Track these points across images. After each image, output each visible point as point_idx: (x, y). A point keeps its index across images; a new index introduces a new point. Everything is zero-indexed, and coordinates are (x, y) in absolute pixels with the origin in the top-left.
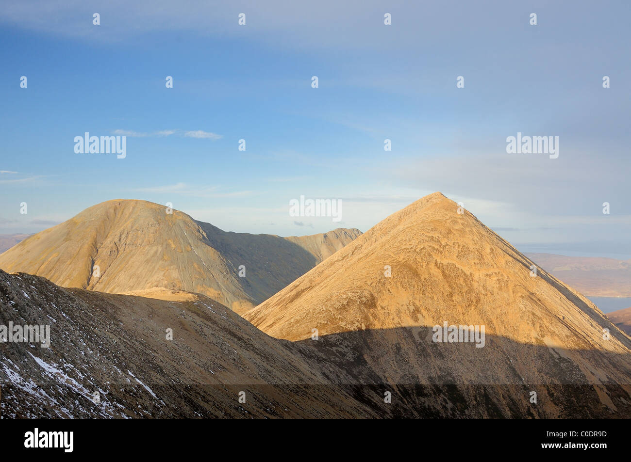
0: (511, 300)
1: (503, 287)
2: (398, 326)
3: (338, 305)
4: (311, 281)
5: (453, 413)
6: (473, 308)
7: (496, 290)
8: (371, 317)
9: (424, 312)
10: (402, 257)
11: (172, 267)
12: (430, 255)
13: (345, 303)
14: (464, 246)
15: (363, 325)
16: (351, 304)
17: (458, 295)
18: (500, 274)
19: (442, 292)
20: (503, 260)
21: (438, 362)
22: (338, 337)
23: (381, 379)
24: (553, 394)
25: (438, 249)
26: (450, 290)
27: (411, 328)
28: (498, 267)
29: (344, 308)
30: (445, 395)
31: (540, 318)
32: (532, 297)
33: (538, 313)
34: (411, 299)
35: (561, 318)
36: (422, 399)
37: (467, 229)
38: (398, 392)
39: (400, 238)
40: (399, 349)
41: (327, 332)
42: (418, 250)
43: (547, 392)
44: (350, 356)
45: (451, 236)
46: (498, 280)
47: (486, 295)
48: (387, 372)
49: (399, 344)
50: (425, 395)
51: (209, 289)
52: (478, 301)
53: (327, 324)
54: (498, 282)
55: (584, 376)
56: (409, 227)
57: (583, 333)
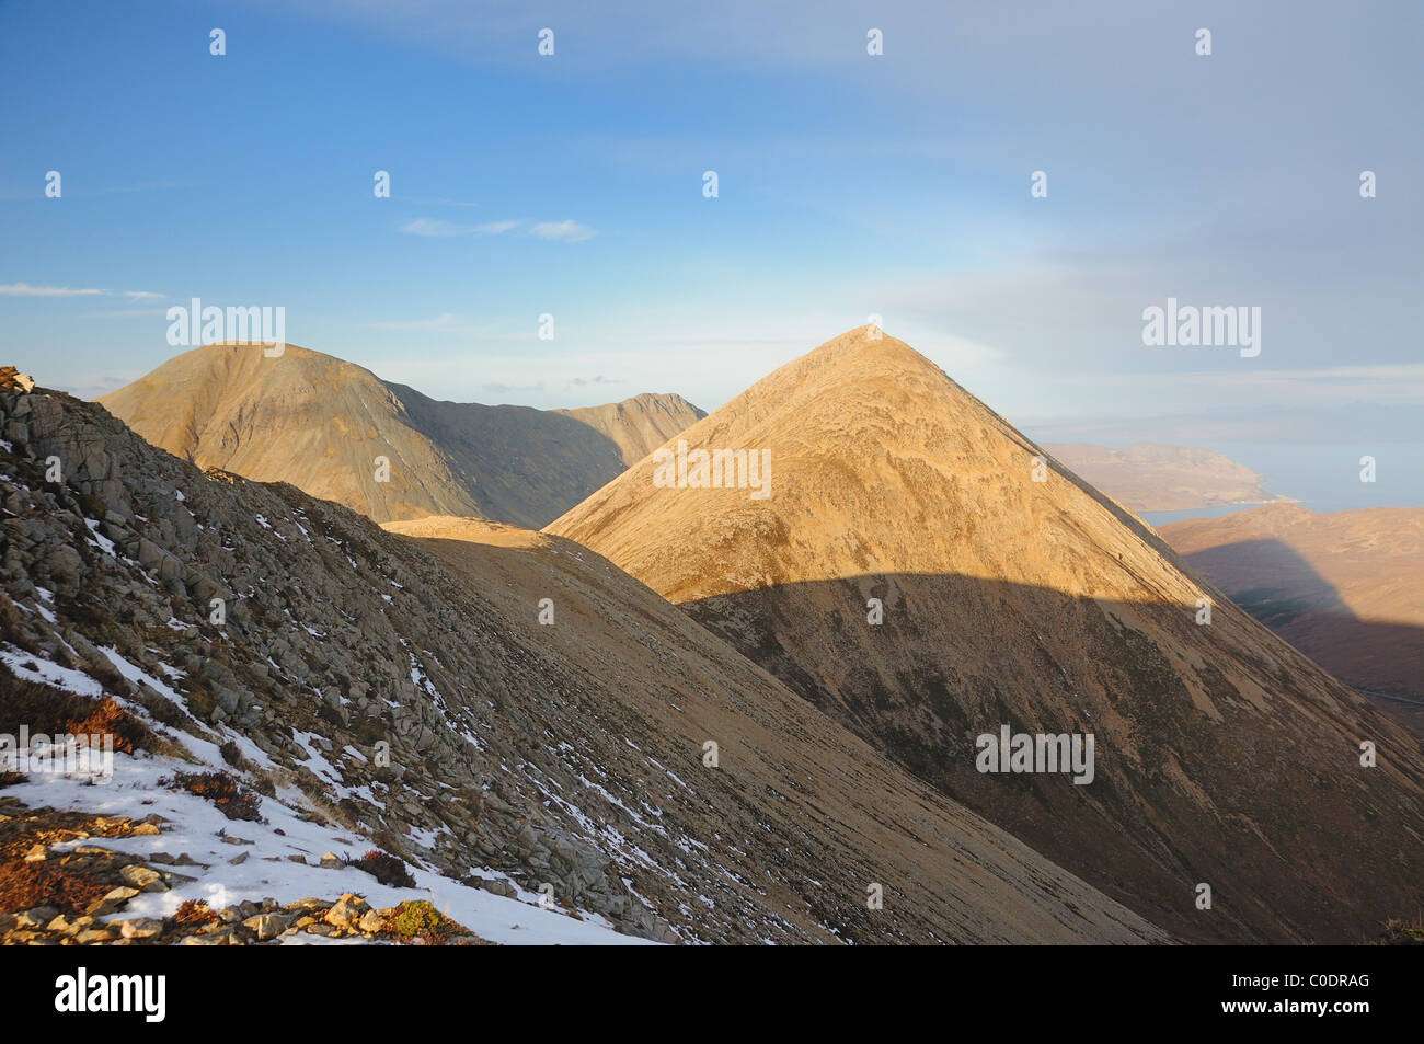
0: (1030, 527)
1: (1013, 503)
2: (833, 577)
3: (716, 539)
4: (632, 493)
5: (946, 739)
6: (964, 541)
7: (1001, 508)
8: (781, 562)
9: (877, 551)
10: (824, 447)
11: (344, 468)
12: (875, 443)
13: (730, 536)
14: (935, 426)
15: (767, 576)
16: (741, 538)
17: (935, 517)
18: (1006, 477)
19: (906, 512)
20: (1007, 451)
21: (912, 645)
22: (726, 601)
23: (812, 680)
24: (1116, 696)
25: (888, 432)
26: (920, 508)
27: (857, 579)
28: (1000, 465)
29: (728, 545)
30: (927, 705)
31: (1083, 559)
32: (1063, 518)
33: (1079, 548)
34: (850, 526)
35: (1117, 557)
36: (888, 715)
37: (937, 394)
38: (843, 703)
39: (814, 412)
40: (838, 621)
41: (703, 591)
42: (853, 433)
43: (1104, 693)
44: (751, 636)
45: (910, 406)
46: (1004, 488)
47: (985, 517)
48: (821, 666)
49: (837, 611)
50: (893, 707)
51: (417, 509)
52: (972, 528)
53: (699, 577)
54: (1003, 494)
55: (1167, 661)
56: (828, 391)
57: (1154, 584)
